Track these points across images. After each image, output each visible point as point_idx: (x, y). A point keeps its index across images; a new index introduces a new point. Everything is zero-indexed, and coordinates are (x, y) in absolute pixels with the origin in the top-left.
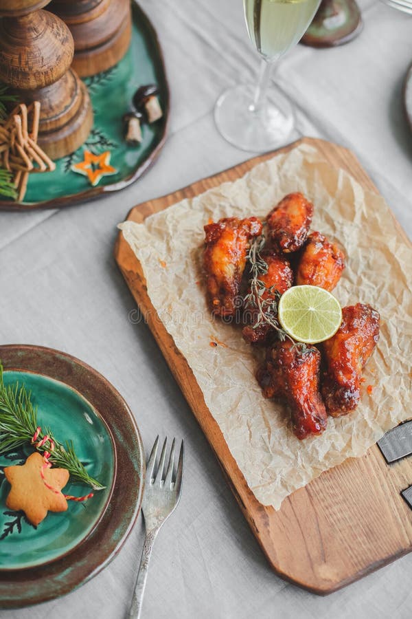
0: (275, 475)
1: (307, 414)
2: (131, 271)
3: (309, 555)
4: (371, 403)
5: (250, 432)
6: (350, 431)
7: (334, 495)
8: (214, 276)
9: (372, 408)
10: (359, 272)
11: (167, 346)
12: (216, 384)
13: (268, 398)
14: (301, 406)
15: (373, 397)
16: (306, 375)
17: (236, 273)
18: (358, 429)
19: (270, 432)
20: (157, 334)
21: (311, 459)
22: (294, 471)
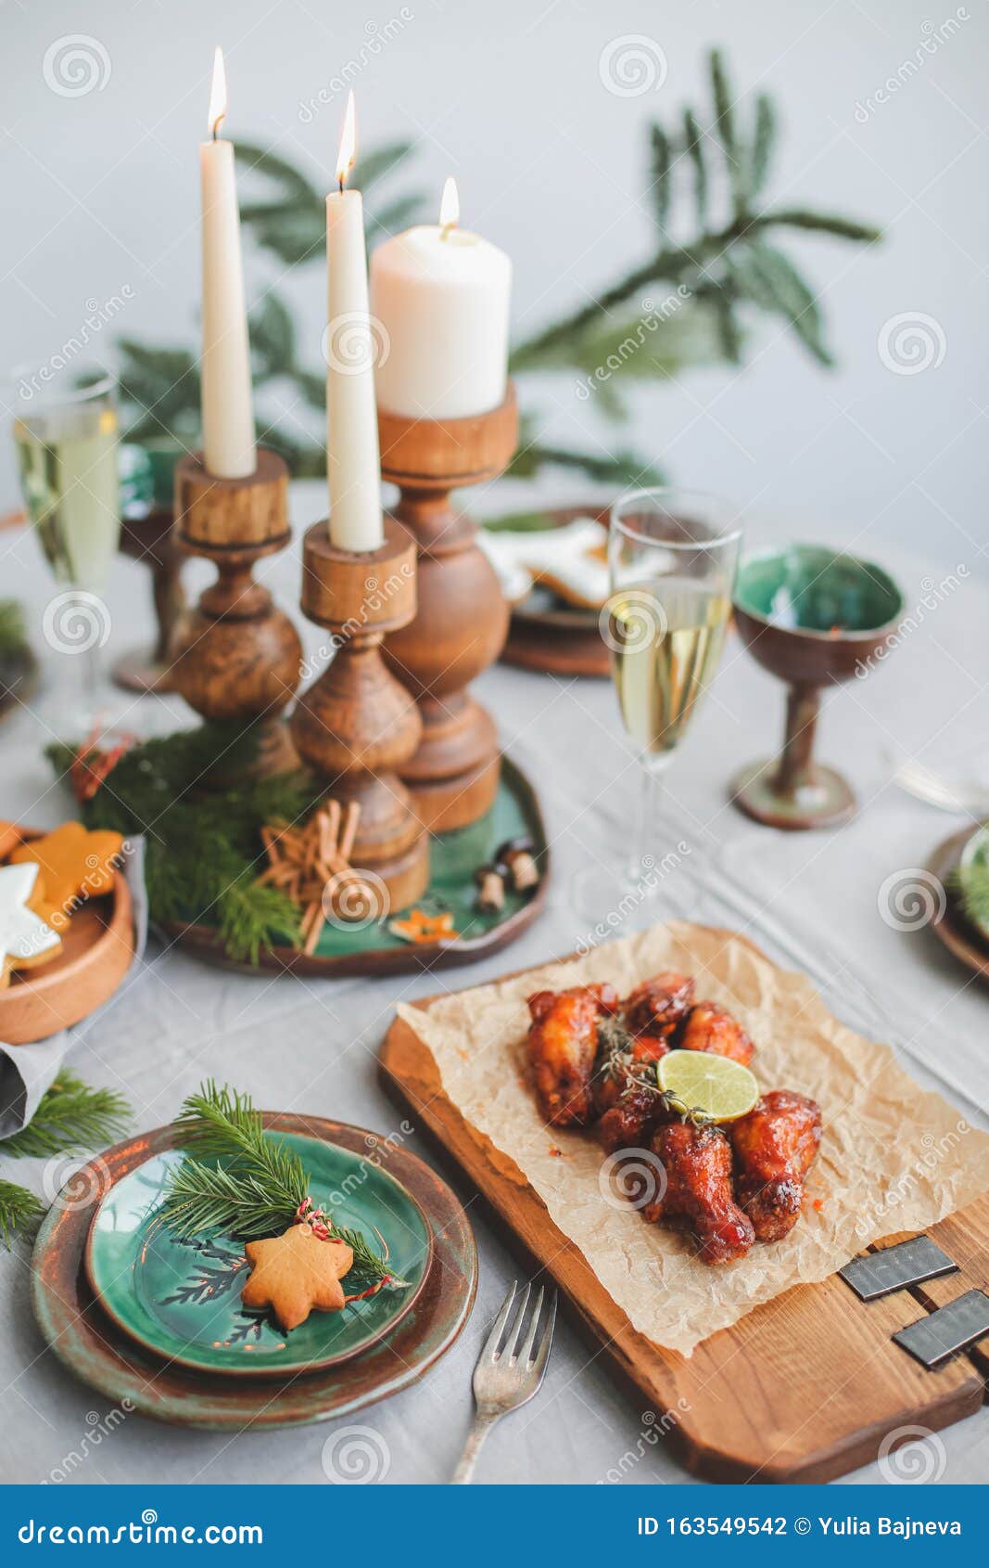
0: (677, 1315)
1: (719, 1214)
2: (410, 1079)
3: (749, 1422)
4: (823, 1223)
5: (629, 1259)
6: (793, 1260)
7: (780, 1343)
8: (549, 1063)
9: (824, 1227)
10: (779, 1070)
11: (478, 1165)
12: (564, 1198)
13: (653, 1222)
14: (708, 1205)
15: (825, 1215)
16: (712, 1162)
17: (583, 1055)
18: (806, 1258)
19: (662, 1261)
20: (460, 1151)
21: (734, 1295)
22: (708, 1311)
